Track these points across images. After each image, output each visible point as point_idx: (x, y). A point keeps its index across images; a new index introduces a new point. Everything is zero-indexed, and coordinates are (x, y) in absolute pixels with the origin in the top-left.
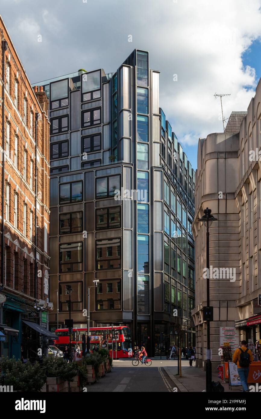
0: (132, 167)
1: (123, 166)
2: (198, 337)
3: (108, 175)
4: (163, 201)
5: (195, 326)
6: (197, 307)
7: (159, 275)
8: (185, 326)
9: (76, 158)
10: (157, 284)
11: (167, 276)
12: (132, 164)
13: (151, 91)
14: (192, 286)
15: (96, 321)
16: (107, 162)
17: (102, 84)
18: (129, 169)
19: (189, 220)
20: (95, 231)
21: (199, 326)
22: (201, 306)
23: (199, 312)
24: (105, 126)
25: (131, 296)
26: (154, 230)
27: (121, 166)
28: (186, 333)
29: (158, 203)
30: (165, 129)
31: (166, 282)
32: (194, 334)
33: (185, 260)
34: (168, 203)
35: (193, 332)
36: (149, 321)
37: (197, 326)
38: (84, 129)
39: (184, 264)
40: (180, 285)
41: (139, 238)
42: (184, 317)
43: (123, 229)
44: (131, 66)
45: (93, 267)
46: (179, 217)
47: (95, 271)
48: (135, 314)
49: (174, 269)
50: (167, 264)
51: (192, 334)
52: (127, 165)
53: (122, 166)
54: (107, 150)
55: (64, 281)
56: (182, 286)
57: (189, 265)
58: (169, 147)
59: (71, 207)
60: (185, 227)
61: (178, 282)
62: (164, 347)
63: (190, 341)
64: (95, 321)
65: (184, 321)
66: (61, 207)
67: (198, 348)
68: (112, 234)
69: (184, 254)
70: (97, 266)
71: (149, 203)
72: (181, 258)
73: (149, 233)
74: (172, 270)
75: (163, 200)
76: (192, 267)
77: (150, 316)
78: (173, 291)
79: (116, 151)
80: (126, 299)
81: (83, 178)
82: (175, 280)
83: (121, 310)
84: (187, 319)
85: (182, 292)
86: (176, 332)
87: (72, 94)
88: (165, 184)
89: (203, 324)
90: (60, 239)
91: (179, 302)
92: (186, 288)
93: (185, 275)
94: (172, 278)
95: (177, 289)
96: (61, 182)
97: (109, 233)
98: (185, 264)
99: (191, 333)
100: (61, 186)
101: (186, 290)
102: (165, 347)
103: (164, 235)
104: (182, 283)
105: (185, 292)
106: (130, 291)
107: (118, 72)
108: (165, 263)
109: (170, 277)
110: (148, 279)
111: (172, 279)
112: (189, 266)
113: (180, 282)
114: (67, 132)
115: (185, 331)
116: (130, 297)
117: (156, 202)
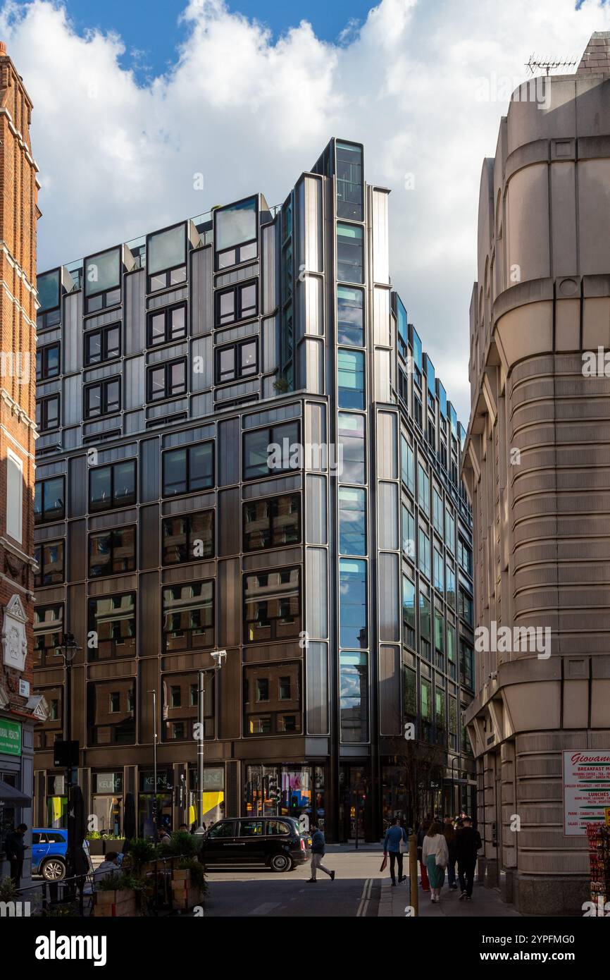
0: (326, 403)
1: (305, 401)
2: (483, 790)
3: (271, 424)
4: (399, 482)
5: (475, 757)
6: (481, 692)
7: (391, 651)
8: (453, 769)
9: (203, 395)
10: (386, 672)
11: (411, 656)
12: (327, 397)
13: (369, 231)
14: (468, 683)
15: (244, 760)
16: (271, 395)
17: (260, 226)
18: (320, 408)
19: (461, 538)
20: (241, 554)
21: (486, 756)
22: (494, 682)
23: (485, 709)
24: (266, 321)
25: (326, 701)
26: (379, 549)
27: (301, 401)
28: (456, 786)
29: (387, 486)
30: (406, 342)
31: (407, 667)
32: (473, 787)
33: (452, 623)
34: (412, 488)
35: (471, 782)
36: (369, 758)
37: (481, 758)
38: (219, 329)
39: (449, 633)
40: (440, 678)
41: (343, 567)
42: (451, 750)
43: (306, 546)
44: (322, 176)
45: (237, 636)
46: (437, 524)
47: (241, 646)
48: (334, 742)
49: (426, 642)
50: (410, 629)
51: (469, 788)
52: (315, 400)
53: (303, 400)
54: (271, 371)
55: (173, 670)
56: (445, 680)
57: (462, 636)
58: (417, 382)
59: (188, 501)
60: (453, 550)
61: (437, 672)
62: (405, 819)
63: (465, 802)
64: (242, 760)
65: (450, 757)
66: (167, 504)
67: (485, 823)
68: (281, 559)
69: (451, 612)
70: (246, 635)
71: (367, 486)
72: (443, 619)
73: (366, 555)
74: (422, 644)
75: (398, 479)
76: (470, 642)
77: (369, 747)
78: (424, 690)
79: (290, 373)
80: (312, 708)
81: (215, 436)
82: (429, 666)
83: (302, 734)
84: (458, 754)
85: (447, 694)
86: (432, 783)
87: (195, 255)
88: (404, 444)
89: (499, 745)
90: (163, 577)
91: (440, 717)
92: (455, 685)
93: (453, 656)
94: (422, 661)
95: (434, 686)
96: (167, 448)
97: (273, 557)
98: (452, 632)
99: (466, 786)
100: (167, 456)
101: (455, 690)
102: (407, 817)
103: (403, 562)
104: (446, 673)
105: (453, 695)
106: (323, 689)
107: (293, 194)
108: (405, 624)
109: (418, 658)
110: (364, 661)
111: (421, 663)
112: (461, 639)
113: (440, 671)
114: (183, 340)
115: (452, 782)
116: (323, 703)
117: (382, 485)
